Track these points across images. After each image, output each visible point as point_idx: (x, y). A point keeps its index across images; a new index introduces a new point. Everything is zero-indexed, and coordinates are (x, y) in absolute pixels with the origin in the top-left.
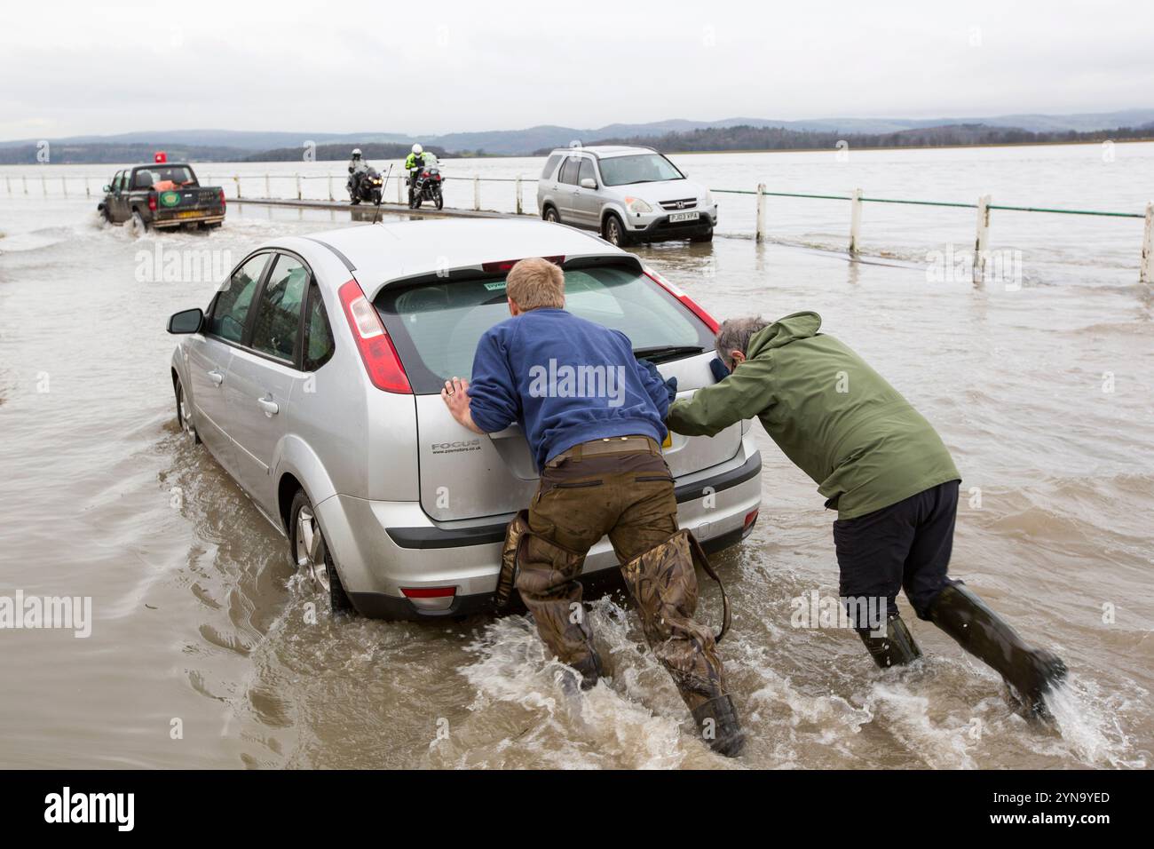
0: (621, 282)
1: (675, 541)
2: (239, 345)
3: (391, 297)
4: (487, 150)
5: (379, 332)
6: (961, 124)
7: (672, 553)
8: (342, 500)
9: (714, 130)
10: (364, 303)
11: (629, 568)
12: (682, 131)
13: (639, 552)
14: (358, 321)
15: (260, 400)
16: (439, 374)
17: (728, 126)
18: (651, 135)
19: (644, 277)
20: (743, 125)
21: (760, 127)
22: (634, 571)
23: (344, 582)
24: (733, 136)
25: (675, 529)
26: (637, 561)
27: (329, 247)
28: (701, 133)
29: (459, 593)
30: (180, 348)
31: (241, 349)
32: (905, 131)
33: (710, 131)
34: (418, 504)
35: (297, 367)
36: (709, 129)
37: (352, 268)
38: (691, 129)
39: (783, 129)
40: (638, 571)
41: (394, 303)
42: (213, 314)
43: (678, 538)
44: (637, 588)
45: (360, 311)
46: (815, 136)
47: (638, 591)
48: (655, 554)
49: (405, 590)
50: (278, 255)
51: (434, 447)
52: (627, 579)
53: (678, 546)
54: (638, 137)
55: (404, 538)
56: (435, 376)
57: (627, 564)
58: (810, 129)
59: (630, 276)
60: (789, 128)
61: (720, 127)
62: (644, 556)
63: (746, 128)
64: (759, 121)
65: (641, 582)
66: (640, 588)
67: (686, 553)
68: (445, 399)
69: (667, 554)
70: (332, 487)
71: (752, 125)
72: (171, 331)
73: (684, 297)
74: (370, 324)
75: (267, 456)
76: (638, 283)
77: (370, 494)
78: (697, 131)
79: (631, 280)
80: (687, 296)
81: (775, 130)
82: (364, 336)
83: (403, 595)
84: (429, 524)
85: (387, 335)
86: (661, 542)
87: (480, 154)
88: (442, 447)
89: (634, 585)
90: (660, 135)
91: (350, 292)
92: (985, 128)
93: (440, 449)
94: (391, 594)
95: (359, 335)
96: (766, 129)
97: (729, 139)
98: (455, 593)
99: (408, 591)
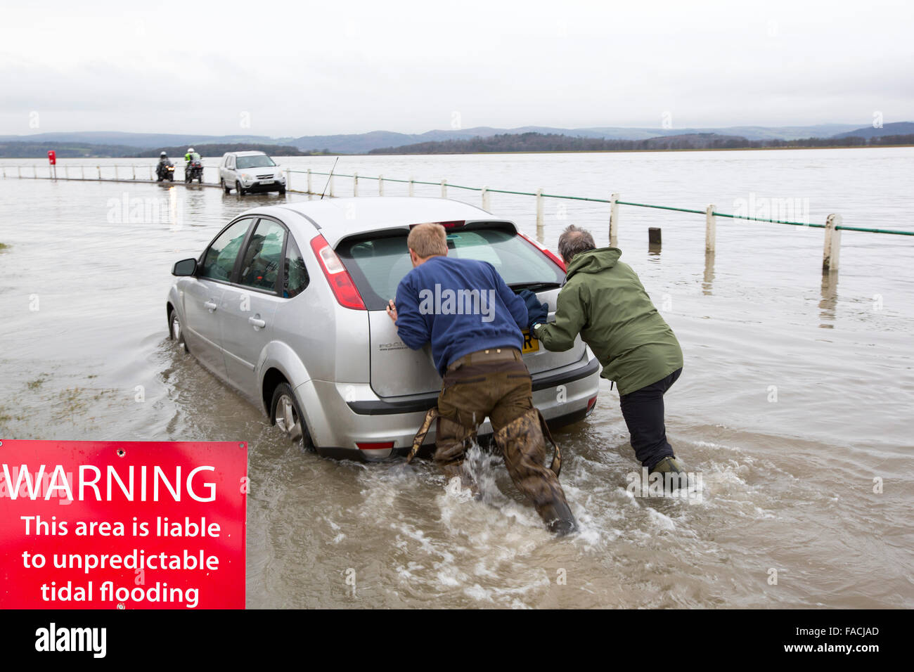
0: (502, 240)
1: (529, 415)
2: (230, 283)
3: (347, 247)
4: (331, 151)
5: (342, 270)
6: (698, 133)
7: (527, 422)
8: (315, 384)
9: (510, 136)
10: (328, 251)
11: (500, 434)
12: (484, 136)
13: (506, 423)
14: (326, 262)
15: (251, 318)
16: (384, 297)
17: (521, 133)
18: (461, 139)
19: (518, 237)
20: (532, 132)
21: (545, 134)
22: (503, 435)
23: (315, 440)
24: (524, 141)
25: (531, 407)
26: (504, 429)
27: (300, 214)
28: (500, 138)
29: (396, 446)
30: (175, 287)
31: (231, 285)
32: (656, 138)
33: (507, 137)
34: (369, 385)
35: (279, 295)
36: (506, 135)
37: (318, 228)
38: (492, 134)
39: (562, 135)
40: (505, 435)
41: (349, 250)
42: (204, 263)
43: (531, 413)
44: (505, 447)
45: (326, 256)
46: (587, 141)
47: (506, 450)
48: (515, 425)
49: (359, 444)
50: (260, 220)
51: (380, 346)
52: (499, 442)
53: (531, 419)
54: (450, 140)
55: (359, 408)
56: (381, 298)
57: (498, 431)
58: (583, 136)
59: (508, 236)
60: (567, 135)
61: (514, 133)
62: (509, 426)
63: (534, 134)
64: (545, 129)
65: (508, 443)
66: (508, 448)
67: (537, 423)
68: (389, 313)
69: (524, 423)
70: (308, 374)
71: (538, 132)
72: (174, 274)
73: (546, 251)
74: (335, 265)
75: (254, 359)
76: (514, 241)
77: (336, 379)
78: (496, 136)
79: (509, 239)
80: (548, 249)
81: (556, 136)
82: (331, 272)
83: (357, 448)
84: (377, 399)
85: (347, 271)
86: (520, 416)
87: (326, 153)
88: (386, 346)
89: (503, 446)
90: (467, 139)
91: (317, 244)
92: (716, 136)
93: (384, 348)
94: (348, 447)
95: (327, 272)
96: (549, 135)
97: (521, 143)
98: (393, 445)
99: (360, 445)
